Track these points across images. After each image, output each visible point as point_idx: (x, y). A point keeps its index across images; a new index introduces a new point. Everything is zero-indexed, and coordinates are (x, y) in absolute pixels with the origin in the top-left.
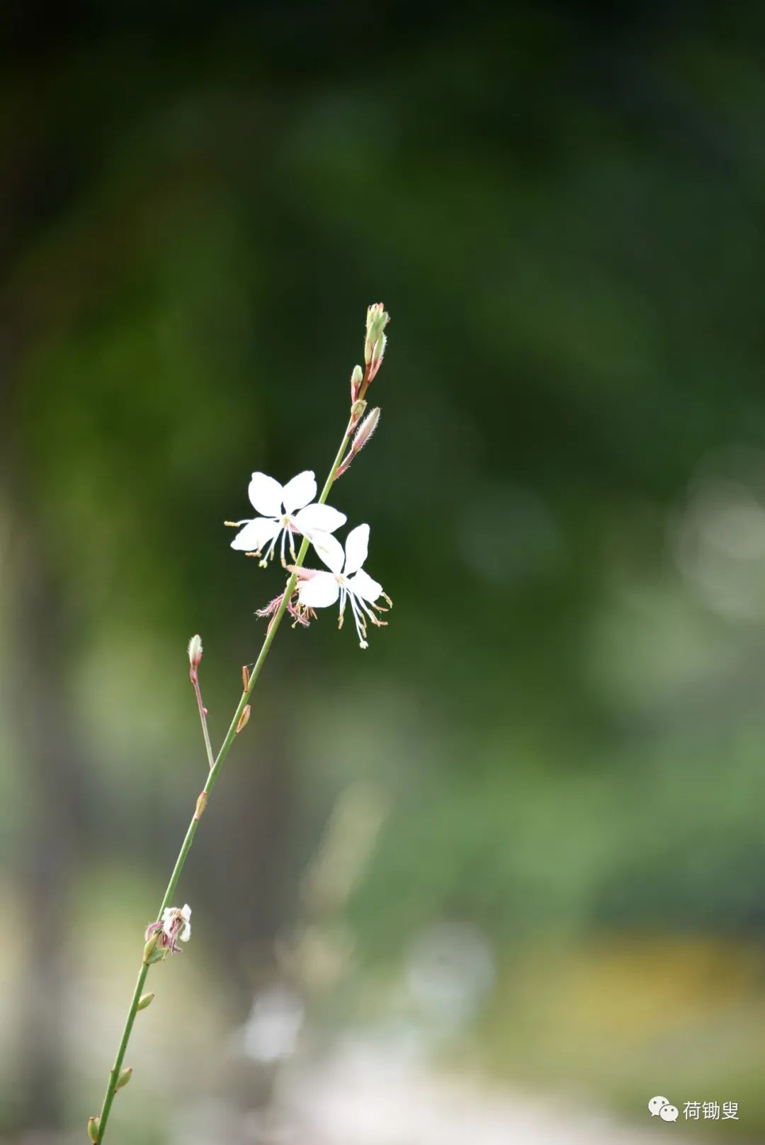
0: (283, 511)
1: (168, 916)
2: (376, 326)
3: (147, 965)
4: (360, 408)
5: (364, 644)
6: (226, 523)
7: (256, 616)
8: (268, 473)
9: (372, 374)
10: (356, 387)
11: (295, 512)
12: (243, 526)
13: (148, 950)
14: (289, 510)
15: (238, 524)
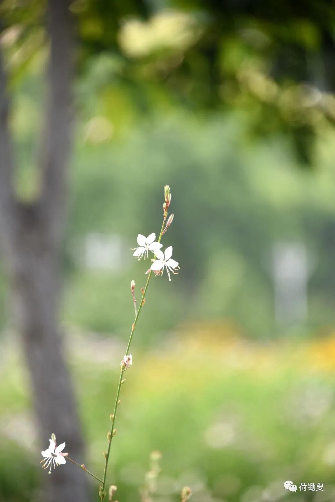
0: (146, 245)
1: (126, 358)
2: (167, 192)
3: (123, 372)
4: (166, 214)
5: (170, 280)
6: (131, 249)
7: (145, 274)
8: (142, 234)
9: (169, 204)
10: (165, 209)
11: (149, 245)
12: (136, 249)
13: (122, 367)
14: (148, 244)
15: (134, 249)
